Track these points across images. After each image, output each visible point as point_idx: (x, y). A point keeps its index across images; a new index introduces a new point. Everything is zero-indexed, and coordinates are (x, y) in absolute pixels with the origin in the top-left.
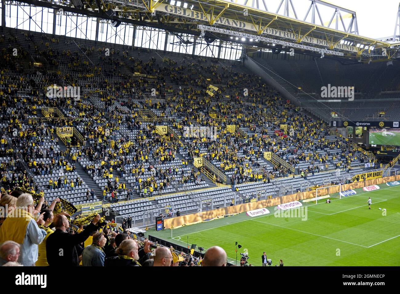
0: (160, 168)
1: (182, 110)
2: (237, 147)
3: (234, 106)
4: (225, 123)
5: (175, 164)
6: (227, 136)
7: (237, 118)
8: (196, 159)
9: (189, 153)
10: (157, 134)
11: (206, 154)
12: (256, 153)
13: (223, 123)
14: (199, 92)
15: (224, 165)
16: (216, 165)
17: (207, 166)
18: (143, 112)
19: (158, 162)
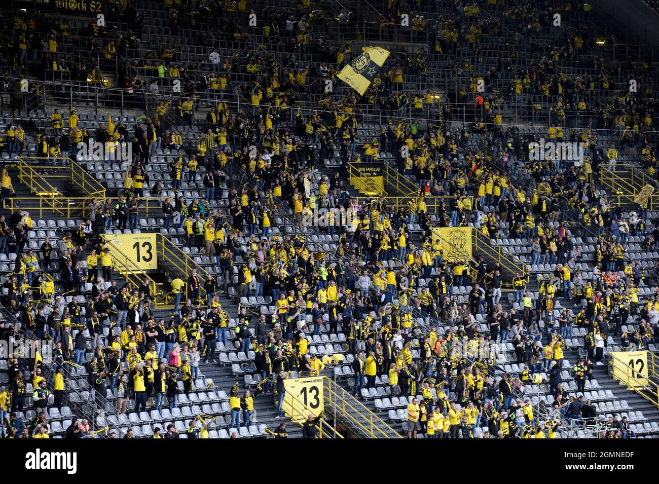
0: (125, 430)
1: (224, 159)
2: (485, 328)
3: (464, 139)
4: (422, 219)
5: (196, 409)
6: (434, 277)
7: (482, 193)
8: (293, 384)
9: (260, 359)
10: (108, 273)
11: (340, 357)
12: (571, 353)
13: (413, 218)
14: (302, 78)
15: (424, 410)
16: (386, 410)
17: (345, 414)
18: (42, 171)
19: (115, 401)
